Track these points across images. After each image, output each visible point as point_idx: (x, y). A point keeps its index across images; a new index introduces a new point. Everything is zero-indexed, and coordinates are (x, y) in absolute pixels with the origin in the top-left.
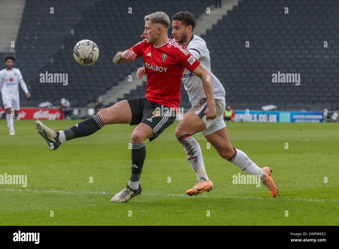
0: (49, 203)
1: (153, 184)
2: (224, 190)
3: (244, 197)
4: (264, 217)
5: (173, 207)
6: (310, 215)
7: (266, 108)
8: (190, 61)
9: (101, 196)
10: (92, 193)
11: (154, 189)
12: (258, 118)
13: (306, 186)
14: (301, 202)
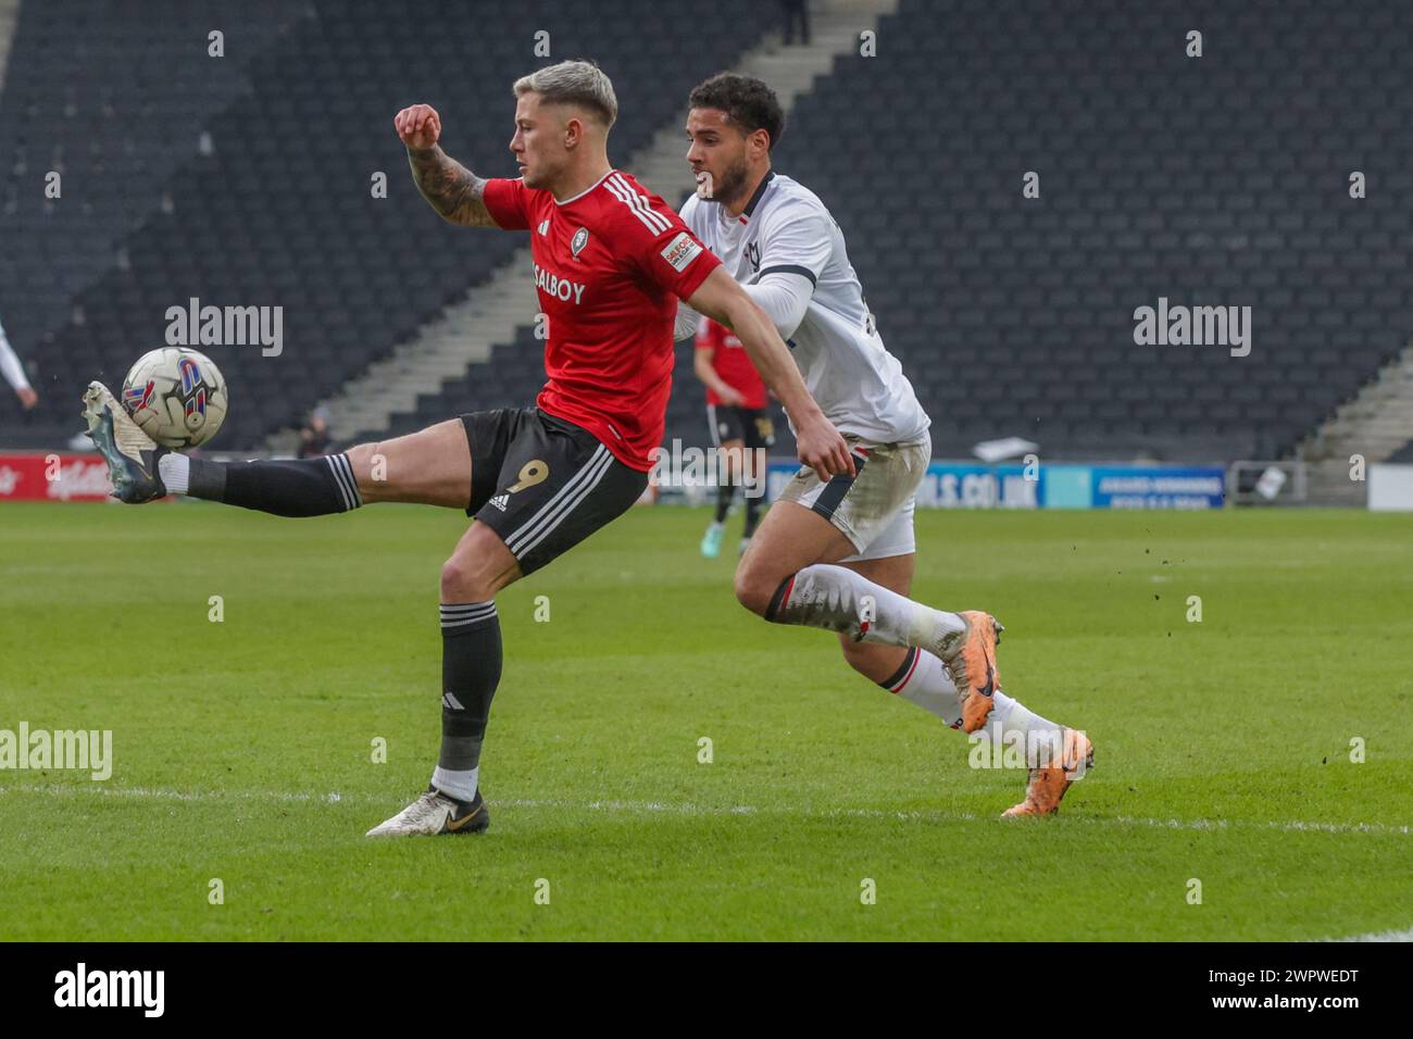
0: (112, 839)
1: (536, 760)
2: (823, 785)
3: (903, 813)
4: (983, 896)
5: (616, 856)
6: (1171, 883)
7: (992, 451)
8: (673, 255)
9: (324, 808)
10: (286, 797)
11: (536, 780)
12: (959, 490)
13: (1154, 766)
14: (1135, 832)
